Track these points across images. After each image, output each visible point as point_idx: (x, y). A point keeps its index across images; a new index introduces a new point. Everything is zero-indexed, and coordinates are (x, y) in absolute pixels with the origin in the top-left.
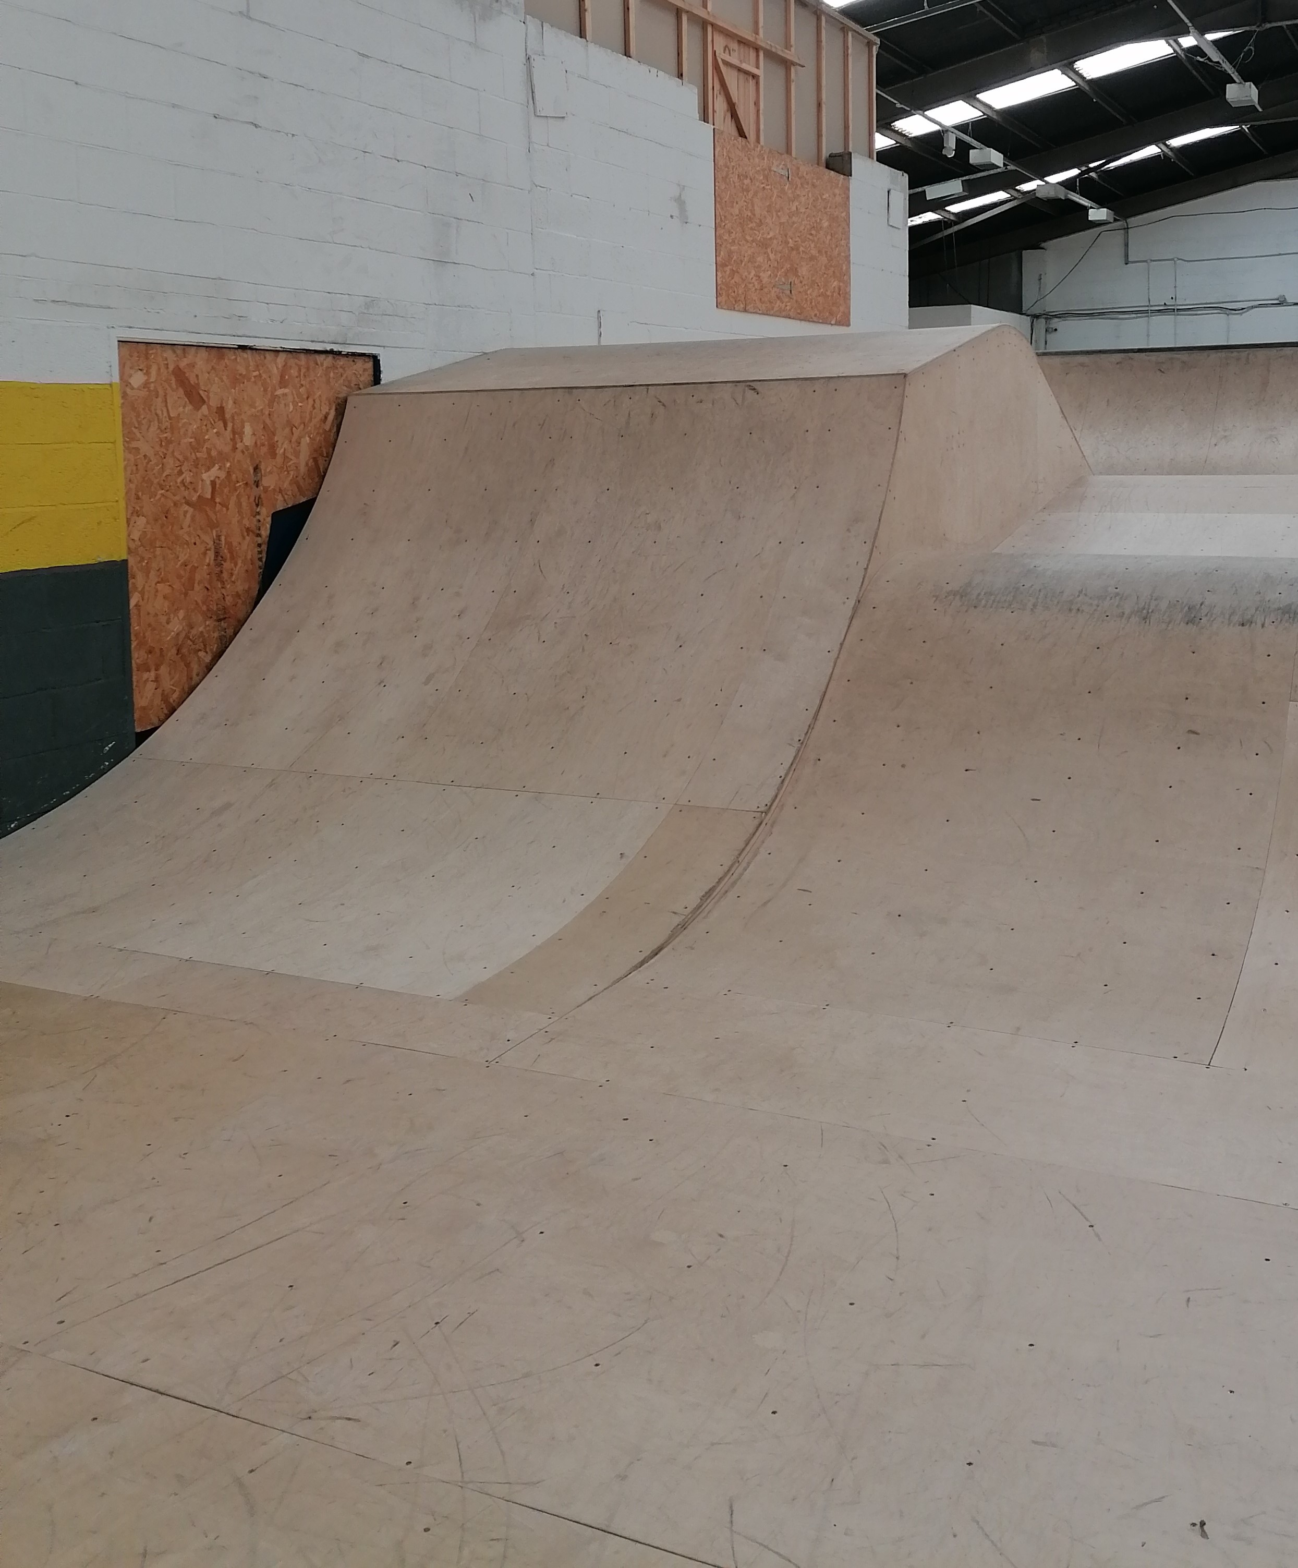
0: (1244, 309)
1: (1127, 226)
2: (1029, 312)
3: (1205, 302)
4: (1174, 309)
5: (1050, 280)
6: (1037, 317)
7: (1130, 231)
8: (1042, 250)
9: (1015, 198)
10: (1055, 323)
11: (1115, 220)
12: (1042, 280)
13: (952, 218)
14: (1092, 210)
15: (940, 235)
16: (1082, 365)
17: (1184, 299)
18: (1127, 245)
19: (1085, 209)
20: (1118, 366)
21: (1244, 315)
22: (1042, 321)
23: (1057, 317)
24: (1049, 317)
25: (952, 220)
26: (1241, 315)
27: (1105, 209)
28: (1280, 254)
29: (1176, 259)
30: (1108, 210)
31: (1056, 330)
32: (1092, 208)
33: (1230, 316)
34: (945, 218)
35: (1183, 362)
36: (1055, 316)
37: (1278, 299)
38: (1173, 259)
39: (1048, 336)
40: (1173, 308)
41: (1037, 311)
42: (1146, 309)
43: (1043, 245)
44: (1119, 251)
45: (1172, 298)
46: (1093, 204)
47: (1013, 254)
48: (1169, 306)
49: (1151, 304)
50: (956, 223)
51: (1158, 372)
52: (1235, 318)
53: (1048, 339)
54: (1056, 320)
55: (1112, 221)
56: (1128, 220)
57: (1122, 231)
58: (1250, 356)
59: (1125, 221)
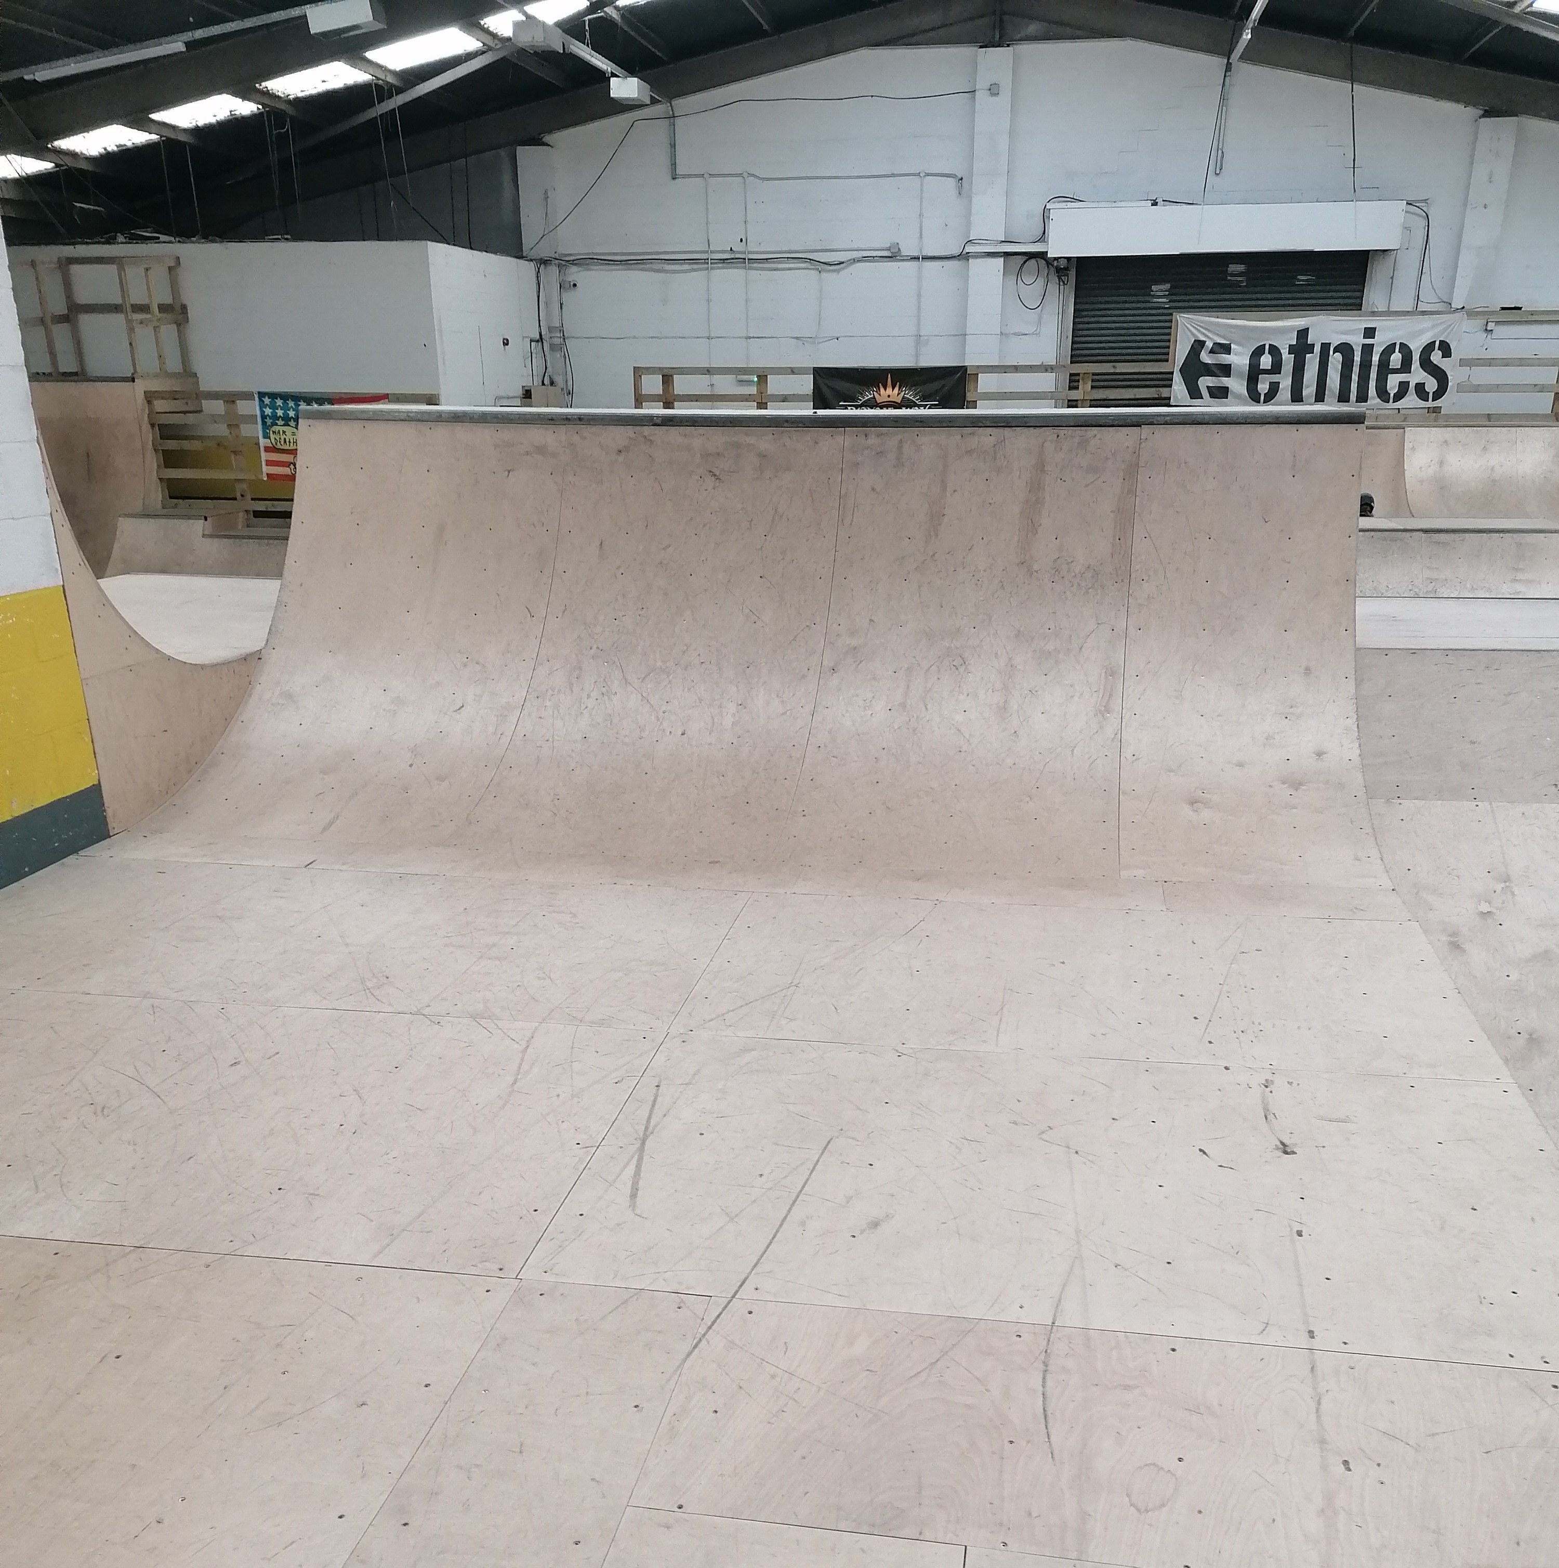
0: (843, 263)
1: (673, 114)
2: (532, 255)
3: (787, 249)
4: (745, 259)
5: (562, 200)
6: (544, 262)
7: (678, 121)
8: (545, 147)
9: (490, 49)
10: (574, 274)
11: (654, 101)
12: (549, 199)
13: (390, 79)
14: (615, 78)
15: (372, 113)
16: (541, 450)
17: (760, 244)
18: (673, 146)
19: (603, 78)
20: (621, 458)
21: (842, 273)
22: (553, 269)
23: (576, 264)
24: (564, 263)
25: (392, 85)
26: (838, 272)
27: (636, 79)
28: (893, 175)
29: (745, 175)
30: (639, 80)
31: (575, 285)
32: (614, 75)
33: (824, 274)
34: (378, 79)
35: (763, 456)
36: (573, 263)
37: (888, 249)
38: (740, 175)
39: (565, 296)
40: (743, 256)
41: (544, 251)
42: (704, 256)
43: (547, 138)
44: (663, 158)
45: (741, 240)
46: (617, 70)
47: (502, 152)
48: (739, 252)
49: (712, 248)
50: (400, 91)
51: (710, 481)
52: (830, 278)
53: (564, 300)
54: (574, 269)
55: (649, 102)
56: (675, 102)
57: (666, 122)
58: (906, 447)
59: (669, 104)
